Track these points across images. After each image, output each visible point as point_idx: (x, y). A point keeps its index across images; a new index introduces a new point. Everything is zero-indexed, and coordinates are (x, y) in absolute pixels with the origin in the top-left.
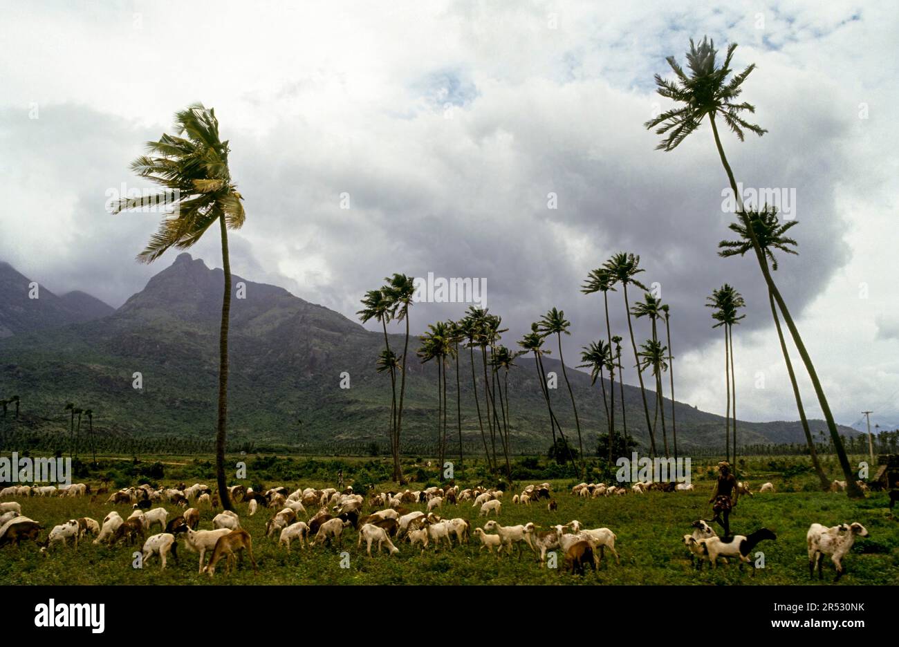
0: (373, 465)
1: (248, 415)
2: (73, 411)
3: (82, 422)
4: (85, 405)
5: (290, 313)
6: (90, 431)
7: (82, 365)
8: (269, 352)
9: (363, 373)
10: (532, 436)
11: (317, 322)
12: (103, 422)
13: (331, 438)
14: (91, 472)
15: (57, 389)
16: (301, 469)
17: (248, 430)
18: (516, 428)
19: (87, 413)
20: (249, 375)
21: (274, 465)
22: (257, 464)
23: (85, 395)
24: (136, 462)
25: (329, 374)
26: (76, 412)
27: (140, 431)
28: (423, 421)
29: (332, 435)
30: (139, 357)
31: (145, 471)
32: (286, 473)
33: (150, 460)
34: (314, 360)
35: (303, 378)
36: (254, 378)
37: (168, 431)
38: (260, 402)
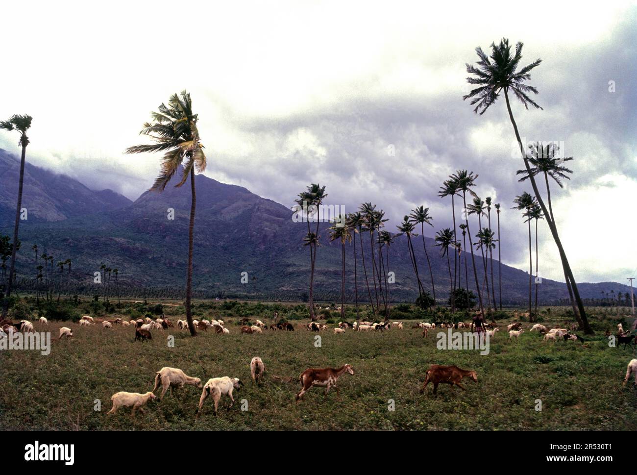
0: (300, 308)
1: (221, 273)
2: (105, 270)
3: (112, 276)
4: (113, 265)
5: (249, 204)
6: (117, 282)
7: (113, 239)
8: (235, 231)
9: (298, 246)
10: (413, 290)
11: (268, 211)
12: (126, 277)
13: (276, 289)
14: (116, 310)
15: (95, 255)
16: (253, 309)
17: (221, 283)
18: (402, 284)
19: (114, 271)
20: (222, 247)
21: (235, 307)
22: (224, 306)
23: (113, 259)
24: (146, 304)
25: (276, 246)
26: (107, 271)
27: (149, 283)
28: (339, 279)
29: (277, 287)
30: (148, 233)
31: (151, 310)
32: (243, 312)
33: (154, 302)
34: (265, 236)
35: (258, 249)
36: (225, 249)
37: (168, 284)
38: (229, 264)
